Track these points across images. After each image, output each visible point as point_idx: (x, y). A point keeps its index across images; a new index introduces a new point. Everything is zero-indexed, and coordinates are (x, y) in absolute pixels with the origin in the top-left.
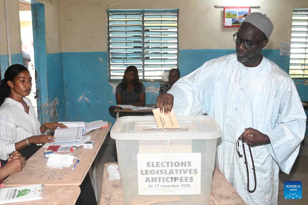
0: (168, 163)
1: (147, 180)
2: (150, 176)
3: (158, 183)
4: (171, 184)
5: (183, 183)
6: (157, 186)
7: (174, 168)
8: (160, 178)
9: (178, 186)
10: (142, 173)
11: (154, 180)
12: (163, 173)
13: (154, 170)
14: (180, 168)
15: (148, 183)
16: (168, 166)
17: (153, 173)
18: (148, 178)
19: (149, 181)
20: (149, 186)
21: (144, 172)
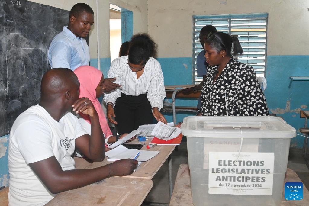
0: (240, 162)
1: (218, 179)
2: (221, 175)
3: (228, 182)
4: (241, 183)
5: (255, 183)
6: (228, 185)
7: (246, 167)
8: (231, 177)
9: (249, 186)
10: (213, 172)
11: (225, 179)
12: (234, 172)
13: (225, 169)
14: (252, 167)
15: (219, 182)
16: (240, 165)
17: (224, 172)
18: (219, 177)
19: (220, 180)
20: (220, 185)
21: (215, 171)
